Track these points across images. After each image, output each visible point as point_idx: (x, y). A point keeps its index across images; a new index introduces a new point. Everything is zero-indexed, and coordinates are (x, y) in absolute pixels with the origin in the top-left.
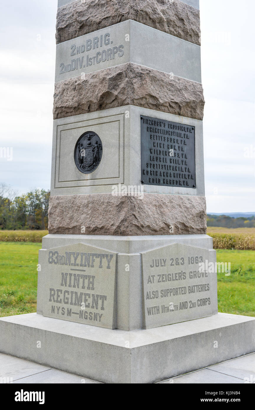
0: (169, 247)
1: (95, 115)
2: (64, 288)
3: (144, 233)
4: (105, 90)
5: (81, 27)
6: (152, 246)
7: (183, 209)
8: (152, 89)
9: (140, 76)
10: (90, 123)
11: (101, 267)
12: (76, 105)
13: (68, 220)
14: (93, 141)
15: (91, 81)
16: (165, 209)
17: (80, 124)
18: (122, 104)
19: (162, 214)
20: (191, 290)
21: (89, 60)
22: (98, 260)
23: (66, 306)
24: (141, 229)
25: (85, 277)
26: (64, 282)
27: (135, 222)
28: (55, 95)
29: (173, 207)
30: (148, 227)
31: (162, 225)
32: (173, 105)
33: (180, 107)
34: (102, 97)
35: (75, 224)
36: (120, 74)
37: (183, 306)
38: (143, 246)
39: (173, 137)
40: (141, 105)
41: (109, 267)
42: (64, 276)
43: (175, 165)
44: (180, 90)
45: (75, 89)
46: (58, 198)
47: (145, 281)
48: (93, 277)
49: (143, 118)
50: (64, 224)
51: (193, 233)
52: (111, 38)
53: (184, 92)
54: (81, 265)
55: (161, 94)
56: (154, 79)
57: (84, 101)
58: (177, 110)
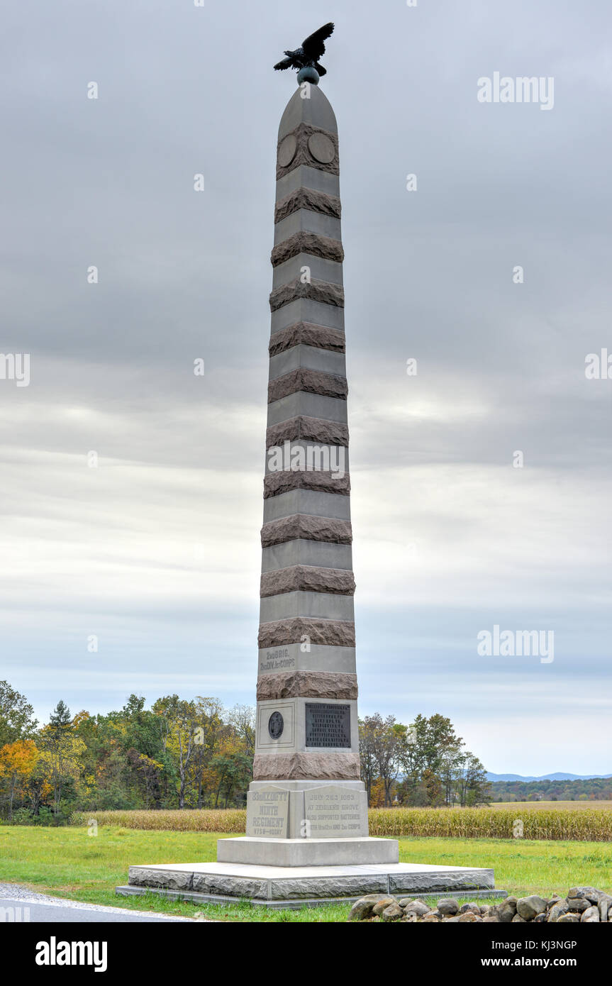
0: (325, 788)
1: (280, 701)
2: (261, 816)
3: (307, 778)
4: (284, 687)
5: (272, 642)
6: (313, 787)
7: (339, 763)
8: (313, 686)
9: (304, 678)
10: (277, 706)
11: (281, 800)
12: (269, 694)
13: (264, 771)
14: (279, 718)
15: (277, 679)
16: (324, 763)
17: (272, 706)
18: (293, 696)
19: (321, 766)
20: (343, 817)
21: (277, 664)
22: (279, 796)
23: (262, 828)
24: (305, 776)
25: (274, 807)
26: (261, 812)
27: (300, 771)
28: (257, 685)
29: (330, 761)
30: (311, 774)
31: (321, 773)
32: (331, 693)
33: (336, 694)
34: (283, 691)
35: (269, 773)
36: (292, 678)
37: (336, 827)
38: (306, 786)
39: (331, 714)
40: (305, 696)
41: (285, 800)
42: (262, 808)
43: (332, 733)
44: (335, 683)
45: (268, 684)
46: (259, 756)
47: (307, 808)
48: (277, 807)
49: (307, 705)
50: (262, 774)
51: (348, 779)
52: (288, 652)
53: (339, 684)
54: (272, 800)
55: (321, 687)
56: (314, 679)
57: (273, 692)
58: (334, 696)
